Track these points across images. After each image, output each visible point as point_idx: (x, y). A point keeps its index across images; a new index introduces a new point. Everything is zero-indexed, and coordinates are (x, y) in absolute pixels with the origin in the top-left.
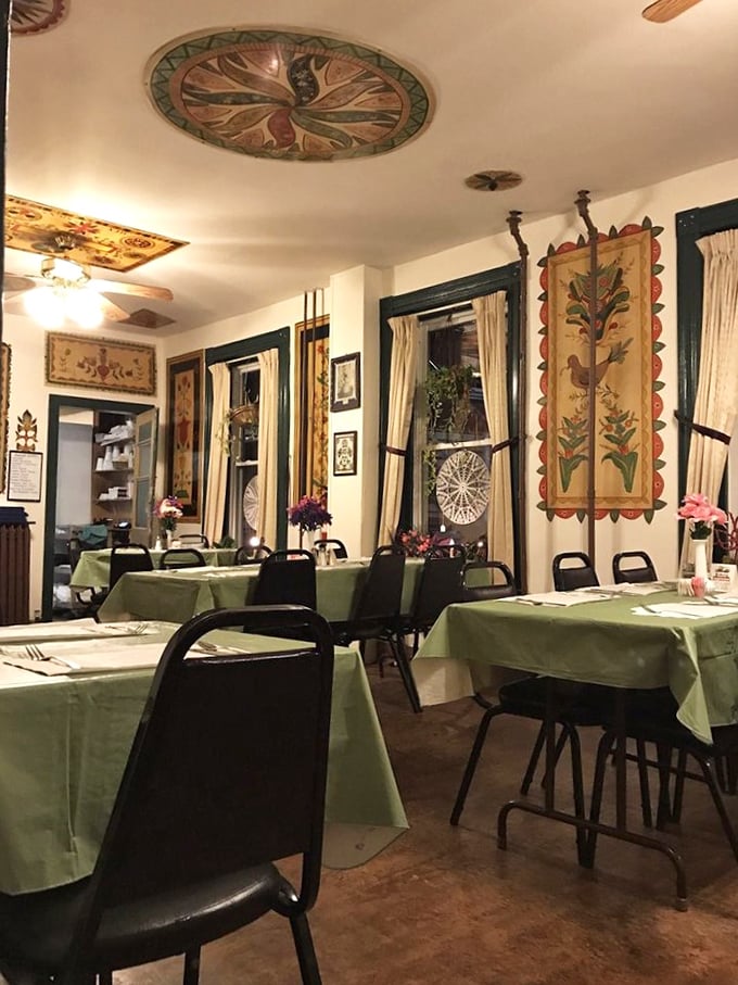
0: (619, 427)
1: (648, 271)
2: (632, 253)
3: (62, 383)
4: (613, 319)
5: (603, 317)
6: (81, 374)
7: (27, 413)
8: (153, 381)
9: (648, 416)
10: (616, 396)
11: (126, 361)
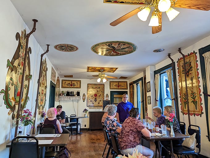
0: (193, 95)
1: (195, 62)
2: (192, 58)
3: (112, 89)
4: (190, 72)
5: (188, 72)
6: (115, 87)
7: (107, 94)
8: (127, 87)
9: (198, 93)
10: (192, 89)
11: (122, 84)
